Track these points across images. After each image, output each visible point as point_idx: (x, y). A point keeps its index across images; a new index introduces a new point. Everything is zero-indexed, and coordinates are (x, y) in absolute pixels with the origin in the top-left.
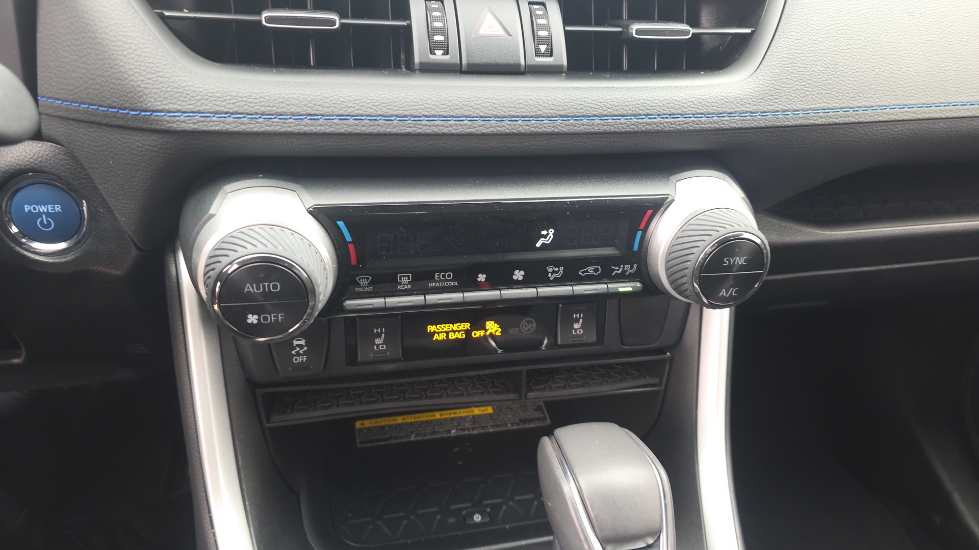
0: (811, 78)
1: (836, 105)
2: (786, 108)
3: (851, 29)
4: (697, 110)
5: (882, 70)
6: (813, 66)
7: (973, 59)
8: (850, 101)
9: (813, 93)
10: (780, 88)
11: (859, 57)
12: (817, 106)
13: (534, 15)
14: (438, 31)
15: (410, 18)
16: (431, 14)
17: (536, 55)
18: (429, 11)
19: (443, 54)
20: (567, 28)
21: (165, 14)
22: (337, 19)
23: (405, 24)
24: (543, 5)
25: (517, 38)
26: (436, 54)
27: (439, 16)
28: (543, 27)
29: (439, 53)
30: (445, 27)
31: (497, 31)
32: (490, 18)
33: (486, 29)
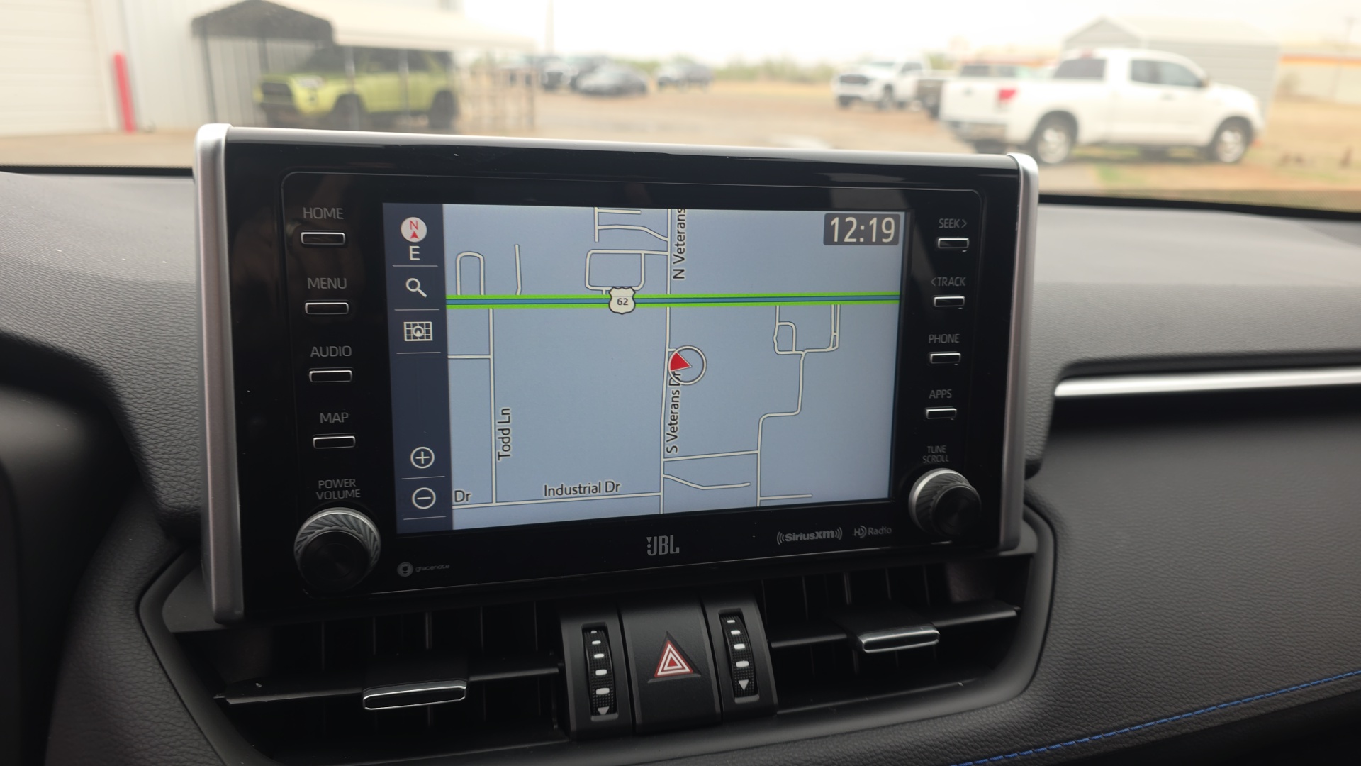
0: (1107, 684)
1: (1148, 716)
2: (1081, 733)
3: (1146, 601)
4: (961, 755)
5: (1198, 654)
6: (1107, 665)
7: (1313, 616)
8: (1165, 707)
9: (1113, 704)
10: (1069, 704)
11: (1164, 641)
12: (1122, 722)
13: (729, 636)
14: (602, 682)
15: (564, 662)
16: (591, 657)
17: (735, 694)
18: (589, 653)
19: (608, 712)
20: (774, 645)
21: (228, 703)
22: (464, 688)
23: (555, 670)
24: (738, 615)
25: (709, 674)
26: (598, 714)
27: (602, 659)
28: (741, 655)
29: (603, 710)
30: (611, 674)
31: (682, 668)
32: (670, 651)
33: (666, 668)
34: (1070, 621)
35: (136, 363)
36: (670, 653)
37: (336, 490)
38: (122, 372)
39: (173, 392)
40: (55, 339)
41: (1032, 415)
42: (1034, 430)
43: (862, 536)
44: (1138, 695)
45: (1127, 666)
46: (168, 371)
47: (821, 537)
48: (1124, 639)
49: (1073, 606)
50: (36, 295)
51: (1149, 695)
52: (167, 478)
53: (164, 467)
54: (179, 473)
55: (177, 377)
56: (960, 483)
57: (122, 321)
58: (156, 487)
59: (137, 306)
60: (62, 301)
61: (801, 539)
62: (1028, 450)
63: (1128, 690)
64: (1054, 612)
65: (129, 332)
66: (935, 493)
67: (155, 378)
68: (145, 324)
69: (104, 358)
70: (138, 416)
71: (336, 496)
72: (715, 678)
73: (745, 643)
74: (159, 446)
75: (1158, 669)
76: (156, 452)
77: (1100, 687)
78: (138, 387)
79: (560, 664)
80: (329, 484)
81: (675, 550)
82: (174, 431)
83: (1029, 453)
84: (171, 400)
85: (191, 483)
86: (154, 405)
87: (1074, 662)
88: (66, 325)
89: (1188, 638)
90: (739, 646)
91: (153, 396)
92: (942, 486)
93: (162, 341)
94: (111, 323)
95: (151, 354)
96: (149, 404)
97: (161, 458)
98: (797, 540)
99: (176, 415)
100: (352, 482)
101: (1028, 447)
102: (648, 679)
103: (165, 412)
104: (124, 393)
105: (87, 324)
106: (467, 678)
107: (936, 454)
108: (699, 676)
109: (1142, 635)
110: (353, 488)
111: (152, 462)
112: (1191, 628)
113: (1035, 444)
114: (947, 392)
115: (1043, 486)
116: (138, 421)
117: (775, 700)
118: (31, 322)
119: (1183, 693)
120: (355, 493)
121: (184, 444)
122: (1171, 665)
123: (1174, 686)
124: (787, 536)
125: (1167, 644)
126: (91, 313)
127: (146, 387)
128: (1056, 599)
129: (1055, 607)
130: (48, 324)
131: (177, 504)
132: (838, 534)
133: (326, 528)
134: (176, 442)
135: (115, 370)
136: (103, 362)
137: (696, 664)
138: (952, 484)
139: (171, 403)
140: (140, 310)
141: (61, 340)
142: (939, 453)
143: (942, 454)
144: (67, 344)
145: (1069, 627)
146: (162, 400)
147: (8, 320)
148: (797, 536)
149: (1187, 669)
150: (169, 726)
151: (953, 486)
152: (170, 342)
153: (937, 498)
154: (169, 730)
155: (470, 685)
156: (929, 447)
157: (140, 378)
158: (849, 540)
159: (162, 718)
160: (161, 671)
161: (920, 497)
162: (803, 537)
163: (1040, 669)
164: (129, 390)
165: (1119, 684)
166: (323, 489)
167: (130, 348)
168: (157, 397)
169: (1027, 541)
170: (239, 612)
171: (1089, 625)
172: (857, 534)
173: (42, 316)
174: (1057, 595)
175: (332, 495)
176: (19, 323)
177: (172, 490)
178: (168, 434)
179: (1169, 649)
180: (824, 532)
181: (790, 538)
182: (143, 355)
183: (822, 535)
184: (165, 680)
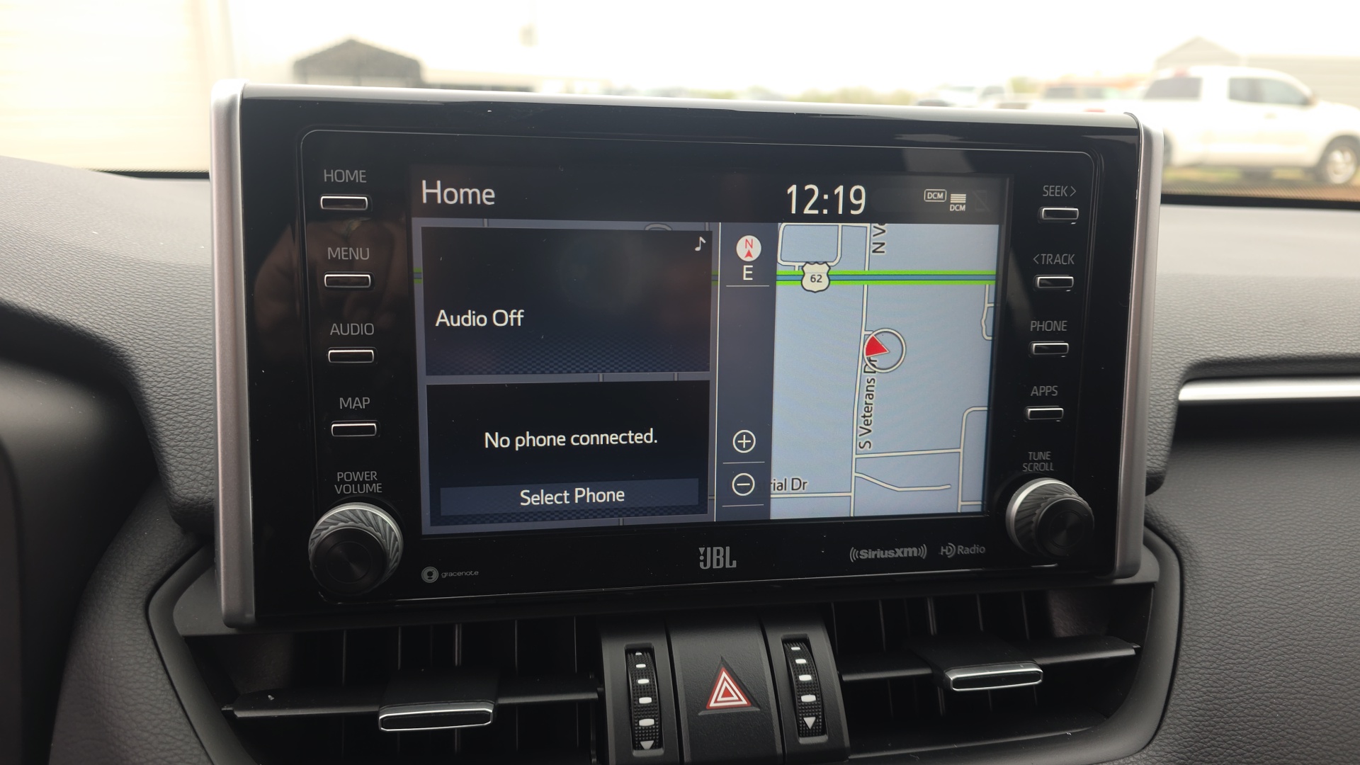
0: (1250, 741)
3: (1296, 643)
6: (1250, 718)
13: (793, 666)
14: (646, 711)
15: (604, 687)
16: (634, 682)
17: (799, 733)
18: (632, 677)
19: (653, 747)
20: (846, 678)
21: (236, 716)
22: (491, 711)
23: (594, 696)
24: (805, 641)
25: (770, 709)
26: (642, 748)
27: (647, 685)
28: (807, 688)
29: (647, 744)
30: (656, 703)
31: (738, 700)
32: (725, 679)
33: (720, 699)
34: (1203, 664)
35: (159, 346)
36: (725, 681)
37: (356, 483)
38: (144, 354)
39: (195, 376)
40: (75, 318)
41: (1153, 420)
42: (1156, 438)
43: (950, 555)
44: (1289, 756)
45: (1274, 720)
46: (191, 354)
47: (901, 555)
48: (1270, 688)
49: (1206, 646)
50: (62, 273)
51: (1302, 756)
52: (182, 467)
53: (179, 455)
54: (195, 463)
55: (200, 361)
56: (1068, 495)
57: (150, 303)
58: (170, 476)
59: (167, 288)
60: (88, 281)
61: (878, 557)
62: (1148, 460)
63: (1276, 750)
64: (1182, 653)
65: (155, 314)
66: (1038, 506)
67: (178, 361)
68: (172, 306)
69: (125, 339)
70: (156, 400)
71: (356, 490)
72: (776, 713)
73: (811, 674)
74: (176, 432)
75: (1313, 726)
76: (172, 439)
77: (1242, 744)
78: (159, 370)
79: (599, 689)
80: (348, 477)
81: (731, 564)
82: (193, 417)
83: (1149, 463)
84: (192, 385)
85: (207, 473)
86: (174, 389)
87: (1209, 713)
88: (89, 304)
89: (1350, 690)
90: (805, 678)
91: (174, 380)
92: (1047, 498)
93: (188, 323)
94: (137, 304)
95: (175, 337)
96: (169, 388)
97: (177, 446)
98: (873, 557)
99: (196, 401)
100: (374, 475)
101: (1149, 457)
102: (699, 711)
103: (185, 397)
104: (144, 376)
105: (112, 305)
106: (495, 699)
107: (1039, 462)
108: (758, 709)
109: (1293, 684)
110: (374, 481)
111: (168, 449)
112: (1353, 677)
113: (1157, 454)
114: (1053, 388)
115: (1166, 504)
116: (156, 405)
117: (847, 743)
118: (51, 300)
119: (1344, 755)
120: (377, 488)
121: (202, 432)
122: (1329, 721)
123: (1333, 746)
124: (862, 552)
125: (1323, 695)
126: (118, 294)
127: (167, 371)
128: (1185, 637)
129: (1183, 647)
130: (70, 302)
131: (190, 495)
132: (922, 552)
133: (341, 524)
134: (194, 429)
135: (136, 351)
136: (124, 343)
137: (754, 696)
138: (1059, 496)
139: (192, 387)
140: (169, 291)
141: (81, 318)
142: (1043, 461)
143: (1045, 461)
144: (87, 323)
145: (1202, 671)
146: (182, 385)
147: (27, 296)
148: (874, 553)
149: (1348, 726)
150: (168, 739)
151: (1059, 498)
152: (196, 325)
153: (1041, 513)
154: (168, 743)
155: (498, 709)
156: (1030, 453)
157: (162, 361)
158: (935, 560)
159: (161, 729)
160: (165, 677)
161: (1018, 512)
162: (880, 554)
163: (1167, 720)
164: (149, 373)
165: (1265, 742)
166: (343, 482)
167: (154, 330)
168: (178, 381)
169: (1148, 570)
170: (251, 615)
171: (1226, 669)
172: (944, 553)
173: (65, 294)
174: (1185, 632)
175: (352, 489)
176: (38, 299)
177: (186, 480)
178: (186, 421)
179: (1326, 702)
180: (906, 550)
181: (866, 554)
182: (167, 338)
183: (903, 553)
184: (168, 687)
